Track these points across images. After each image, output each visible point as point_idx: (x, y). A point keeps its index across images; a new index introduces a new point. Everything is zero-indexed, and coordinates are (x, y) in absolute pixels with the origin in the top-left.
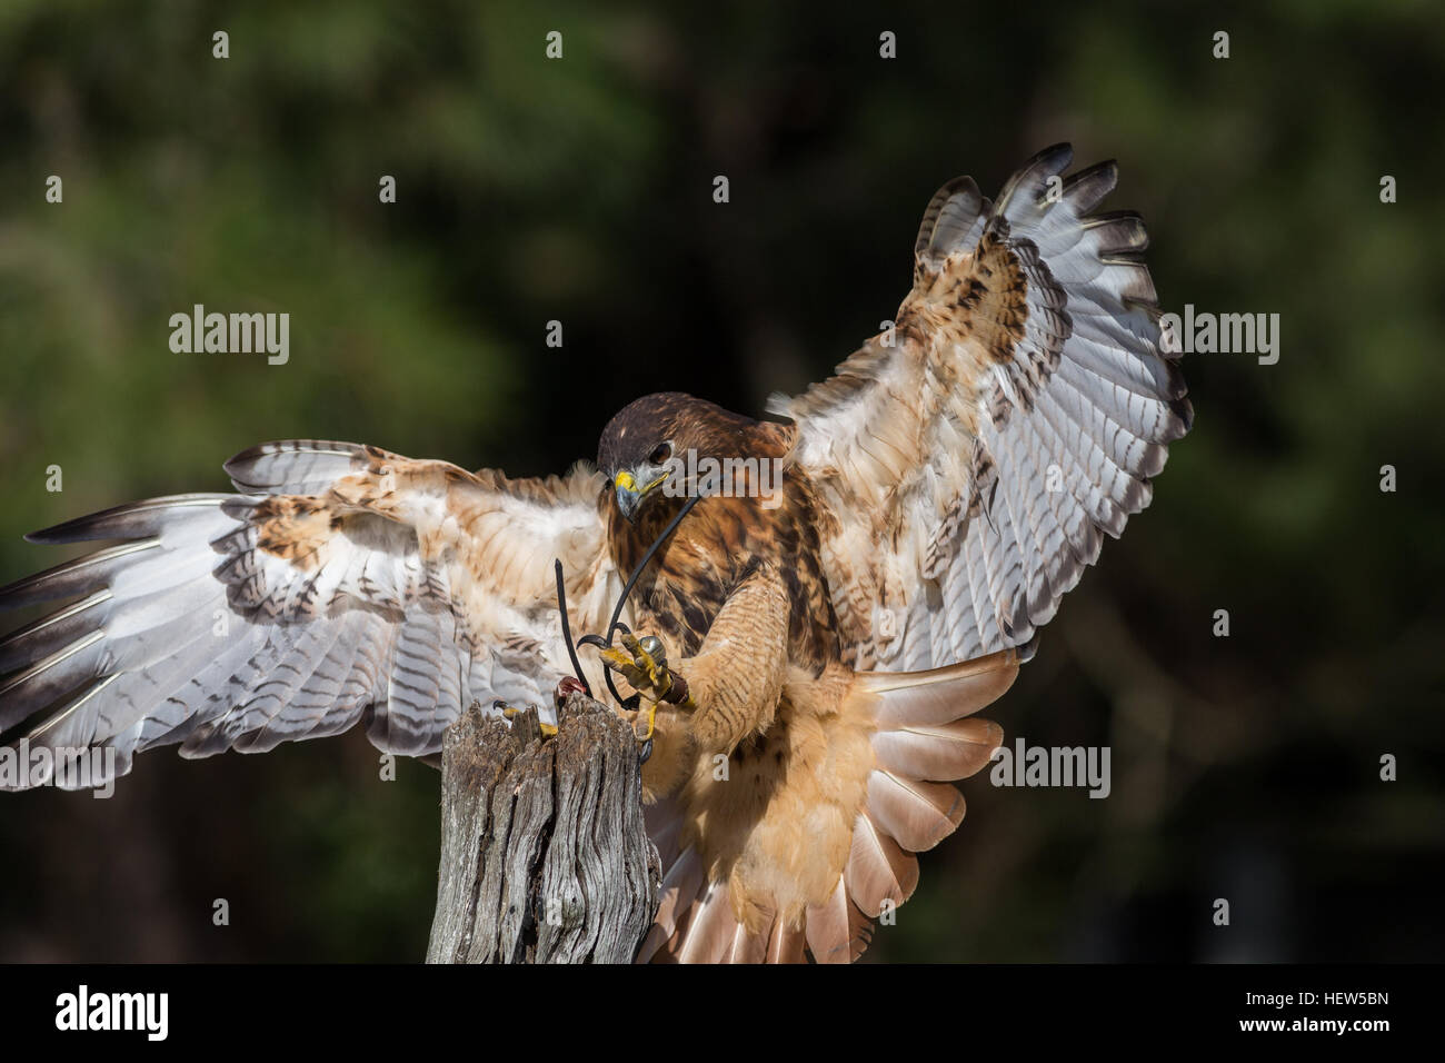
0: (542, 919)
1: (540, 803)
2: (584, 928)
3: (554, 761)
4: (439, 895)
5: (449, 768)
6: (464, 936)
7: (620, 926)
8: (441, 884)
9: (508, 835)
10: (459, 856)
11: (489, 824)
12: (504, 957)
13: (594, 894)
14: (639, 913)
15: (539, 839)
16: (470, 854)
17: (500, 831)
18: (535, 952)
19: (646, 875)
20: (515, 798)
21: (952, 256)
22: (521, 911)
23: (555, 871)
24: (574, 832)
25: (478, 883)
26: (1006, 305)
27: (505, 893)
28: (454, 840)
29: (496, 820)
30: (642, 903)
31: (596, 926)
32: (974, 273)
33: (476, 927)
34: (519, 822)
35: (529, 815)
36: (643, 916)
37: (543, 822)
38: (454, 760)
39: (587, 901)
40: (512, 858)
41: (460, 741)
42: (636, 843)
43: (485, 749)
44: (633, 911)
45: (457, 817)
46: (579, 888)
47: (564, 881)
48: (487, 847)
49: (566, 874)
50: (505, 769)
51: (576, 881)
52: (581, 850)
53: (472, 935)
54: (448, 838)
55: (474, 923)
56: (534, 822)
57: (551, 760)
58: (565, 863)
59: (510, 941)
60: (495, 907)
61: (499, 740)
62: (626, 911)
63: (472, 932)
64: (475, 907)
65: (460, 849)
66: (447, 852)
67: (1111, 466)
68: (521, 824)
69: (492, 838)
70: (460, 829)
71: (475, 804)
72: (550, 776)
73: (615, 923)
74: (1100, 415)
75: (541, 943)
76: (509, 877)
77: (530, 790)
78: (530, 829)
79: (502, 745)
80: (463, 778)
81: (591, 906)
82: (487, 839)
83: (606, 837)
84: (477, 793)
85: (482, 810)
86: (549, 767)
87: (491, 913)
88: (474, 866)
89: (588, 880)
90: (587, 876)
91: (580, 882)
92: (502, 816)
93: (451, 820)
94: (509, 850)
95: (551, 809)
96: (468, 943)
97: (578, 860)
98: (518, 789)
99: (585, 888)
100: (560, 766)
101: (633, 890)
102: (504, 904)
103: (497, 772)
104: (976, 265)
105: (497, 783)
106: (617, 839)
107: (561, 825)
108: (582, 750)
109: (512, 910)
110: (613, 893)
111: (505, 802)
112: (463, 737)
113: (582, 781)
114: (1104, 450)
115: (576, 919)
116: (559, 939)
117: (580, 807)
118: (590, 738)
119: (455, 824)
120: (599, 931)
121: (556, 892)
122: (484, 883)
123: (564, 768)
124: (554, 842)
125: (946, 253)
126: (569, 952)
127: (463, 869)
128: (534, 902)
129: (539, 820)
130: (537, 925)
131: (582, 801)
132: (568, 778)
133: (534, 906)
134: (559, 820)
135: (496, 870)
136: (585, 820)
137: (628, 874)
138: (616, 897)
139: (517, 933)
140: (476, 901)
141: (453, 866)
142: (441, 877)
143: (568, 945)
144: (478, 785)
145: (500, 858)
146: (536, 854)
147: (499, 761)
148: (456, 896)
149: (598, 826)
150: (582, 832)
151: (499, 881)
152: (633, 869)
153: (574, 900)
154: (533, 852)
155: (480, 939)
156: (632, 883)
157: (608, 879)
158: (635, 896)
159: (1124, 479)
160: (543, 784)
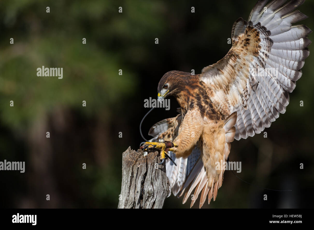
0: (144, 194)
1: (144, 169)
2: (153, 196)
3: (147, 160)
4: (122, 189)
5: (124, 162)
6: (127, 198)
7: (161, 195)
8: (122, 187)
9: (137, 176)
10: (126, 180)
11: (132, 174)
12: (136, 202)
13: (155, 189)
14: (165, 193)
15: (143, 177)
16: (128, 180)
17: (135, 175)
18: (143, 201)
19: (167, 184)
20: (138, 168)
21: (239, 36)
22: (139, 192)
23: (147, 184)
24: (151, 175)
25: (130, 186)
26: (255, 41)
27: (136, 188)
28: (125, 177)
29: (134, 173)
30: (166, 191)
31: (156, 195)
32: (246, 37)
33: (130, 196)
34: (139, 173)
35: (141, 172)
36: (166, 193)
37: (144, 173)
38: (125, 160)
39: (154, 190)
40: (138, 181)
41: (126, 156)
42: (165, 178)
43: (132, 157)
44: (164, 192)
45: (125, 172)
46: (152, 187)
47: (149, 186)
48: (132, 179)
49: (149, 184)
50: (136, 162)
51: (151, 186)
52: (153, 179)
53: (129, 198)
54: (123, 176)
55: (129, 195)
56: (142, 173)
57: (146, 160)
58: (149, 182)
59: (137, 199)
60: (134, 191)
61: (135, 155)
62: (162, 192)
63: (129, 197)
64: (129, 191)
65: (126, 179)
66: (123, 180)
67: (289, 70)
68: (139, 174)
69: (133, 177)
70: (126, 175)
71: (130, 169)
72: (146, 163)
73: (160, 195)
74: (284, 60)
75: (144, 199)
76: (137, 185)
77: (141, 166)
78: (141, 175)
79: (135, 157)
80: (127, 164)
81: (155, 191)
82: (132, 177)
83: (158, 176)
84: (130, 167)
85: (131, 170)
86: (146, 161)
87: (133, 193)
88: (129, 183)
89: (154, 186)
90: (154, 185)
91: (152, 186)
92: (135, 172)
93: (124, 173)
94: (137, 179)
95: (146, 170)
96: (128, 199)
97: (152, 181)
98: (139, 166)
99: (153, 187)
100: (148, 161)
101: (164, 188)
102: (136, 191)
103: (134, 162)
104: (246, 36)
105: (134, 165)
106: (160, 177)
107: (148, 174)
108: (153, 158)
109: (138, 192)
110: (159, 189)
111: (136, 169)
112: (127, 155)
113: (153, 164)
114: (286, 67)
115: (151, 194)
116: (148, 198)
117: (152, 170)
118: (155, 155)
119: (125, 174)
120: (156, 197)
121: (147, 188)
122: (131, 186)
123: (149, 161)
124: (147, 177)
125: (238, 36)
126: (150, 201)
127: (127, 183)
128: (142, 190)
129: (143, 173)
130: (143, 195)
131: (153, 169)
132: (150, 164)
133: (142, 191)
134: (148, 173)
135: (134, 184)
136: (153, 173)
137: (163, 184)
138: (160, 189)
139: (139, 197)
140: (130, 190)
141: (125, 183)
142: (122, 185)
143: (150, 200)
144: (130, 165)
145: (135, 181)
146: (143, 180)
147: (135, 160)
148: (125, 189)
149: (156, 174)
150: (153, 175)
151: (135, 186)
152: (164, 183)
153: (151, 190)
154: (142, 180)
155: (130, 199)
156: (163, 186)
157: (158, 185)
158: (164, 189)
159: (293, 72)
160: (144, 165)
